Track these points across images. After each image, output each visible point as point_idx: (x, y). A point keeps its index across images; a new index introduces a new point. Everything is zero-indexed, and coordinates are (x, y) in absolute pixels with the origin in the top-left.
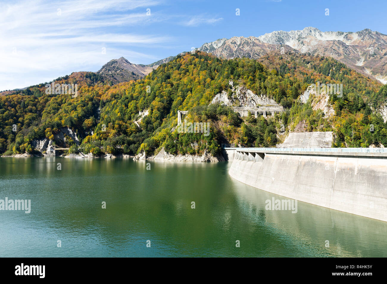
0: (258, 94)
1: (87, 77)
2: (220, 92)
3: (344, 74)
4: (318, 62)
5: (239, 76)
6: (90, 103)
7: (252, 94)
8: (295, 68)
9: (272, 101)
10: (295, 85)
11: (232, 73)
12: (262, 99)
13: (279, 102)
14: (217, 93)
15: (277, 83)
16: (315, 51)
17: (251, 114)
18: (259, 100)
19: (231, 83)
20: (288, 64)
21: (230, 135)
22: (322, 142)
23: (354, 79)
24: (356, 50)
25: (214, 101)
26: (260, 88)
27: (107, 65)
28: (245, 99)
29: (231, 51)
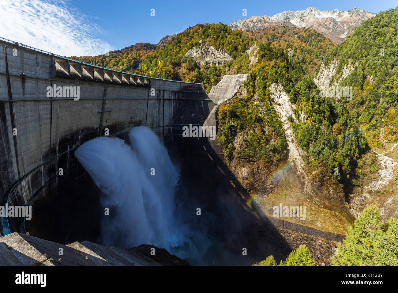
0: (217, 49)
1: (145, 46)
2: (192, 48)
3: (319, 42)
4: (303, 33)
5: (208, 36)
6: (133, 61)
7: (214, 49)
8: (281, 37)
9: (226, 54)
10: (245, 42)
11: (204, 34)
12: (219, 53)
14: (190, 48)
15: (233, 40)
16: (311, 27)
17: (208, 63)
18: (217, 54)
19: (201, 41)
20: (277, 34)
21: (184, 77)
22: (240, 81)
23: (325, 45)
24: (343, 25)
25: (187, 54)
26: (220, 44)
27: (163, 39)
28: (208, 53)
29: (248, 27)
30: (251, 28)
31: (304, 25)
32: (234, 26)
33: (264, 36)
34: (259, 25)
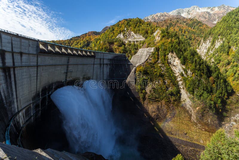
0: (136, 33)
1: (93, 33)
3: (199, 26)
4: (189, 21)
5: (130, 26)
6: (86, 42)
7: (133, 34)
8: (175, 25)
9: (141, 36)
10: (153, 29)
11: (127, 25)
12: (137, 35)
13: (144, 36)
14: (119, 34)
15: (145, 28)
16: (194, 17)
17: (130, 42)
18: (135, 36)
19: (125, 29)
21: (116, 50)
23: (204, 28)
25: (117, 37)
26: (137, 30)
27: (104, 29)
28: (130, 36)
29: (155, 19)
30: (157, 20)
31: (189, 17)
32: (146, 19)
33: (165, 24)
34: (162, 18)
